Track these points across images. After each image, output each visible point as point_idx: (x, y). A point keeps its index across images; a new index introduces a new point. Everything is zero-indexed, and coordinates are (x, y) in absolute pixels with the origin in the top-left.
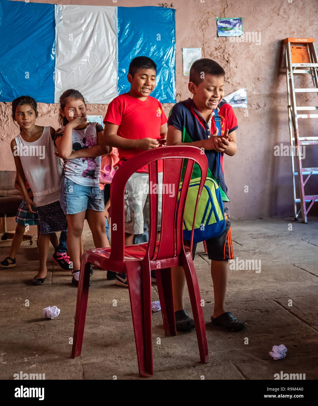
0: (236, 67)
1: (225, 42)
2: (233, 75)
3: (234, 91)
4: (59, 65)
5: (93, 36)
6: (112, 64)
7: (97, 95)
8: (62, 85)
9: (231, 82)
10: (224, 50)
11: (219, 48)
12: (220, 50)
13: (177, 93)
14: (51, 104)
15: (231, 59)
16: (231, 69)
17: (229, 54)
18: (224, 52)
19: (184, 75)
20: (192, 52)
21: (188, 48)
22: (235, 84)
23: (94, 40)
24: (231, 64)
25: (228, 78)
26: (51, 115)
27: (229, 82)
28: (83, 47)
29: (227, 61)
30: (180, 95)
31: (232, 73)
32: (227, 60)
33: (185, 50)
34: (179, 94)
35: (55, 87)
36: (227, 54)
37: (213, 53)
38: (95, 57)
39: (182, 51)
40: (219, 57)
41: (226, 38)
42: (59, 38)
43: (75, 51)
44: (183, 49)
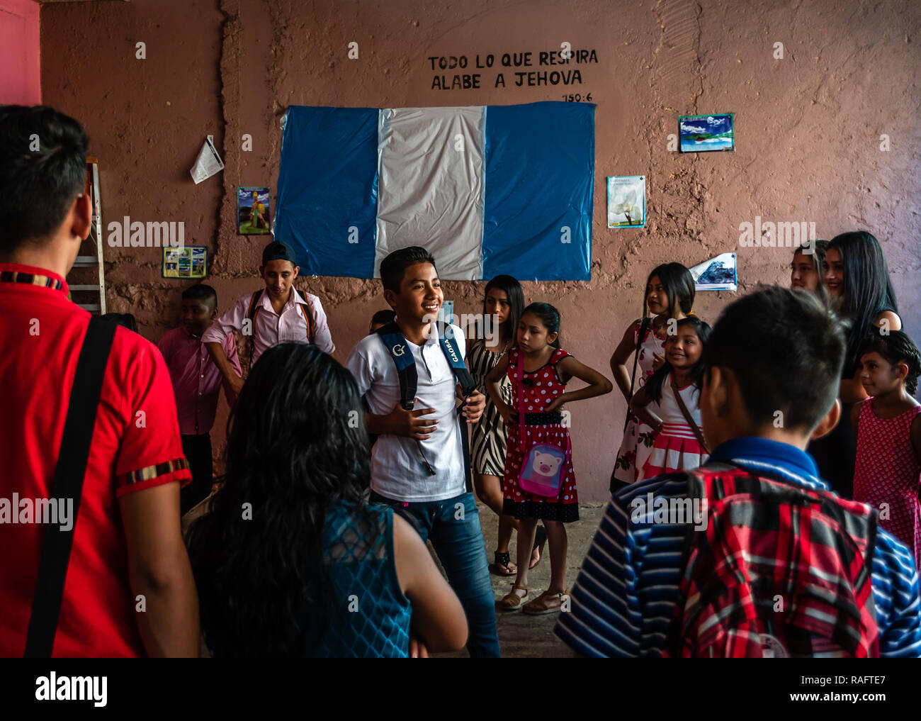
0: (717, 211)
1: (696, 163)
2: (708, 227)
3: (711, 257)
4: (384, 212)
5: (441, 162)
6: (474, 209)
7: (445, 265)
8: (387, 247)
9: (704, 240)
10: (693, 178)
11: (683, 174)
12: (684, 178)
13: (595, 261)
14: (367, 281)
15: (707, 196)
16: (707, 214)
17: (703, 186)
18: (691, 182)
19: (609, 227)
20: (626, 184)
21: (619, 176)
22: (713, 245)
23: (443, 170)
24: (707, 205)
25: (698, 233)
26: (366, 298)
27: (700, 241)
28: (425, 180)
29: (699, 200)
30: (600, 265)
31: (708, 223)
32: (698, 197)
33: (612, 181)
34: (598, 263)
35: (376, 251)
36: (699, 185)
37: (670, 185)
38: (445, 198)
39: (605, 184)
40: (682, 192)
41: (698, 155)
42: (384, 167)
43: (409, 190)
44: (609, 179)
